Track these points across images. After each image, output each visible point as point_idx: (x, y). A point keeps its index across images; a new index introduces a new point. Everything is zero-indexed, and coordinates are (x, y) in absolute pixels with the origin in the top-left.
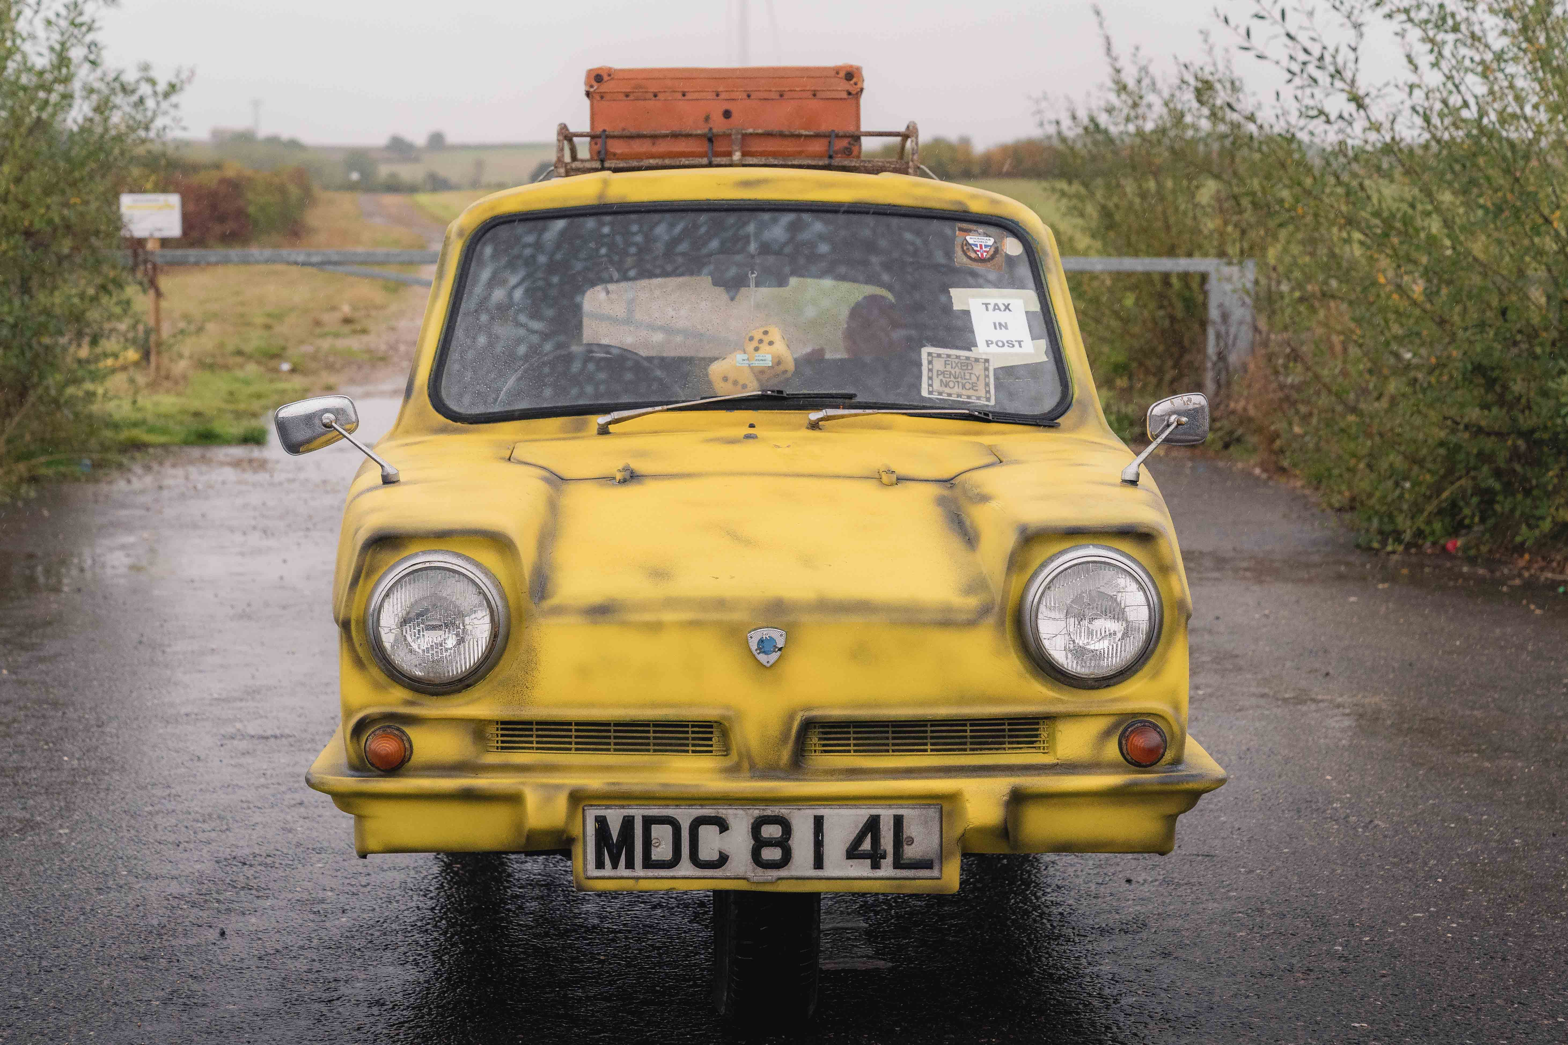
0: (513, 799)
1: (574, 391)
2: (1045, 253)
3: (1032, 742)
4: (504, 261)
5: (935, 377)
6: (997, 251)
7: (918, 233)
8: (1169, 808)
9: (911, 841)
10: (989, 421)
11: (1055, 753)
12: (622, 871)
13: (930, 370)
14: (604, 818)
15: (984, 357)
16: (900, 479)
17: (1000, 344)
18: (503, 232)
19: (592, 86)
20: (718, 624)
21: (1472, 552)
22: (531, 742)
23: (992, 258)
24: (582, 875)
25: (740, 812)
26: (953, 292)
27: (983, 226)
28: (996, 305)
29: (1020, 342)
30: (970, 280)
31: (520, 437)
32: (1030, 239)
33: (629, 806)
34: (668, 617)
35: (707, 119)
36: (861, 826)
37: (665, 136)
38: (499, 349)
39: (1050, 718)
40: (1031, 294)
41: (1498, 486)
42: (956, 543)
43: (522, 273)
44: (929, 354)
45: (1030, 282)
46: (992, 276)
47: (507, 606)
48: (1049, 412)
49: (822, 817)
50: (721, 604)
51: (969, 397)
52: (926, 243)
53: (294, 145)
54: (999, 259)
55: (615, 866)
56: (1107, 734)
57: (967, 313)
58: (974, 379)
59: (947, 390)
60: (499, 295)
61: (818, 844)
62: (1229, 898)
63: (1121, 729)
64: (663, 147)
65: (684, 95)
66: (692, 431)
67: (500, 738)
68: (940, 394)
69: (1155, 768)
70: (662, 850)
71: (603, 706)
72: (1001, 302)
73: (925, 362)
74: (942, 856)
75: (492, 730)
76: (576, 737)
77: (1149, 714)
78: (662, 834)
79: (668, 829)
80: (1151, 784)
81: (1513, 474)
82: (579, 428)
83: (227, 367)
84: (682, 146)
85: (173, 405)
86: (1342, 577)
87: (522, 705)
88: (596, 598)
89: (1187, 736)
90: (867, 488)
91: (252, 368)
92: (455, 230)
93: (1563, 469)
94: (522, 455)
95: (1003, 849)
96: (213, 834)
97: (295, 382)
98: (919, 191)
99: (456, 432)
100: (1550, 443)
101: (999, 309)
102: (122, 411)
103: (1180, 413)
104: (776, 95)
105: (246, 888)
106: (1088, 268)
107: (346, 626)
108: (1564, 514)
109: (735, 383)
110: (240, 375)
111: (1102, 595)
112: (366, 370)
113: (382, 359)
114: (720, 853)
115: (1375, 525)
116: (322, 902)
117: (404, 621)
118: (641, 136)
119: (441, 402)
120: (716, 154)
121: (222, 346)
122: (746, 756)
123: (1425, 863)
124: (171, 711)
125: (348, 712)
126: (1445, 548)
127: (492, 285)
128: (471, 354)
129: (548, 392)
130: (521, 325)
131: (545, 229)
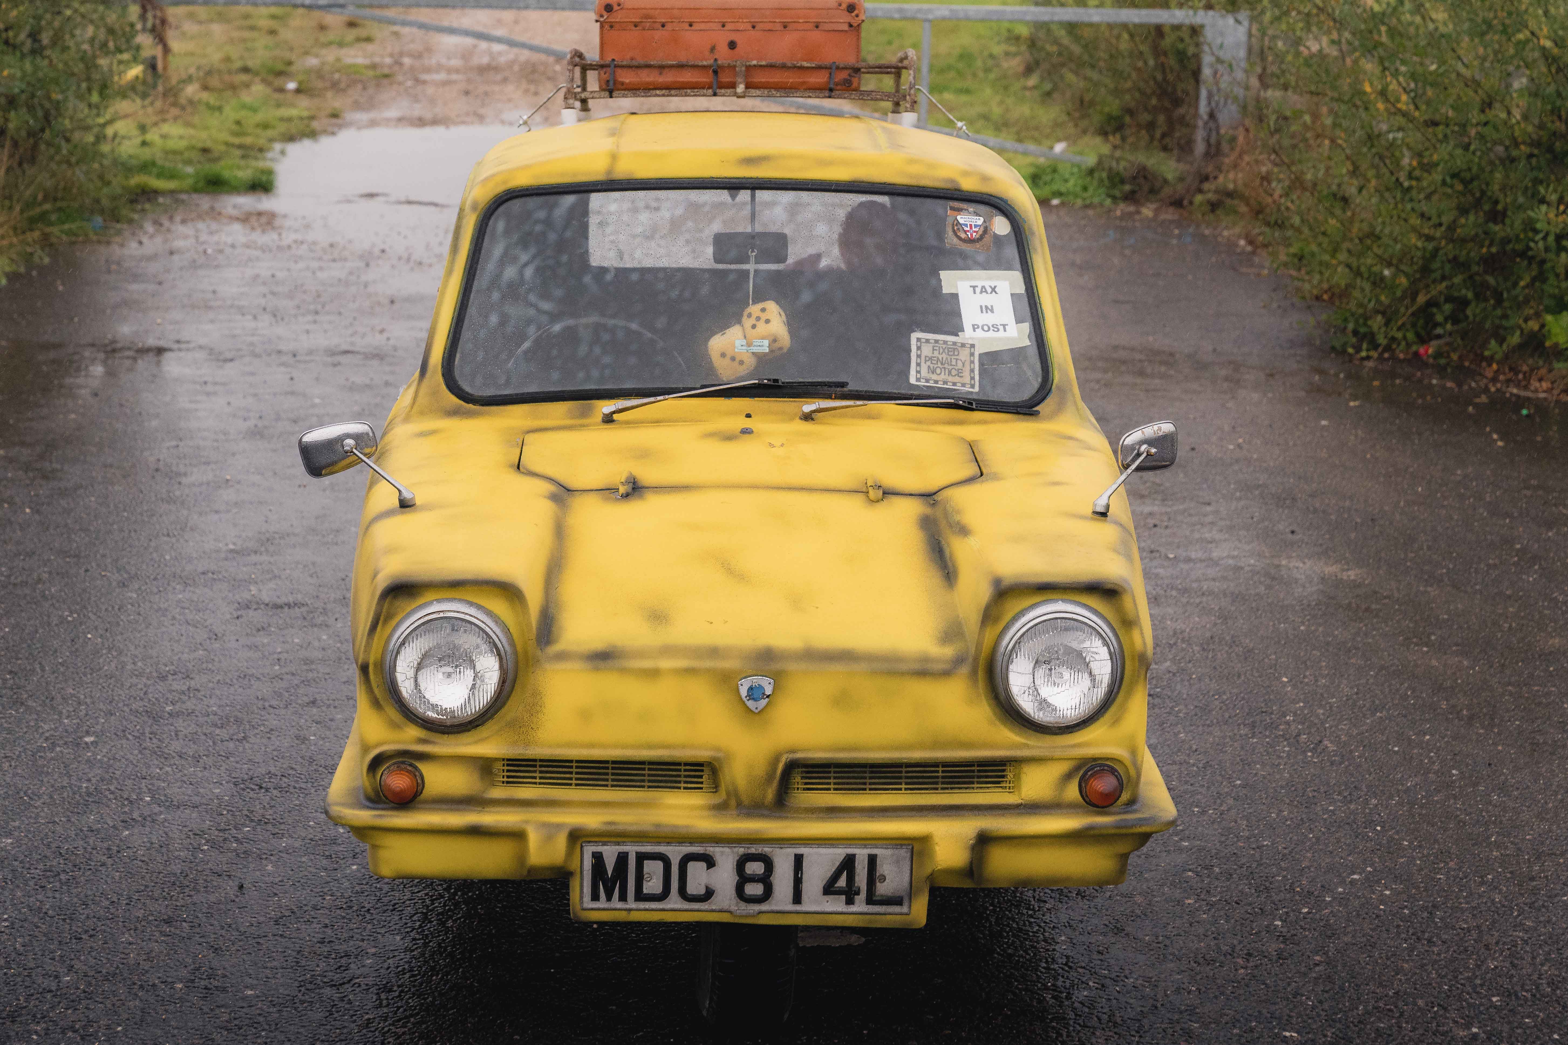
0: (518, 836)
1: (581, 375)
2: (1033, 234)
3: (999, 783)
4: (515, 237)
5: (923, 364)
6: (986, 231)
7: (912, 212)
8: (1119, 849)
9: (883, 878)
10: (972, 410)
11: (1020, 794)
12: (616, 903)
13: (919, 356)
14: (601, 853)
15: (971, 342)
16: (888, 493)
17: (986, 328)
18: (516, 206)
19: (602, 16)
20: (711, 671)
21: (1443, 361)
22: (535, 778)
23: (981, 238)
24: (578, 907)
25: (727, 850)
26: (944, 275)
27: (973, 205)
28: (983, 287)
29: (1004, 326)
30: (960, 261)
31: (529, 424)
32: (1017, 217)
33: (623, 843)
34: (665, 664)
35: (713, 49)
36: (838, 864)
37: (671, 67)
38: (509, 329)
39: (1017, 762)
40: (1017, 276)
41: (1470, 295)
42: (935, 579)
43: (533, 250)
44: (918, 340)
45: (1017, 262)
46: (981, 258)
47: (515, 652)
48: (1030, 399)
49: (802, 855)
50: (714, 652)
51: (954, 384)
52: (919, 223)
54: (987, 238)
55: (609, 898)
56: (1068, 777)
57: (955, 296)
58: (960, 364)
59: (935, 377)
61: (798, 882)
62: (1180, 849)
63: (1082, 772)
64: (669, 77)
65: (691, 25)
66: (691, 421)
67: (505, 774)
68: (927, 381)
69: (1112, 809)
70: (653, 885)
71: (604, 746)
72: (987, 284)
73: (914, 348)
74: (911, 893)
75: (499, 766)
76: (577, 773)
77: (1108, 759)
78: (654, 869)
79: (659, 865)
80: (1107, 827)
81: (1485, 285)
82: (585, 413)
83: (233, 87)
84: (687, 77)
85: (181, 137)
86: (1315, 390)
87: (527, 744)
88: (598, 645)
89: (1143, 779)
90: (854, 506)
91: (258, 89)
92: (469, 203)
93: (1534, 280)
94: (530, 460)
95: (968, 884)
96: (231, 745)
97: (302, 107)
98: (914, 169)
99: (468, 414)
100: (1523, 254)
101: (986, 292)
102: (131, 151)
103: (1150, 442)
104: (779, 27)
105: (263, 822)
106: (1086, 19)
107: (364, 669)
108: (1533, 325)
109: (733, 359)
110: (246, 98)
111: (1069, 651)
112: (371, 91)
113: (386, 76)
114: (707, 887)
115: (1351, 326)
116: (334, 841)
117: (419, 668)
118: (649, 66)
119: (455, 382)
120: (722, 86)
121: (228, 59)
122: (733, 793)
123: (1366, 802)
124: (189, 568)
125: (365, 748)
126: (1416, 354)
127: (502, 263)
128: (482, 334)
129: (555, 375)
130: (532, 305)
131: (555, 205)
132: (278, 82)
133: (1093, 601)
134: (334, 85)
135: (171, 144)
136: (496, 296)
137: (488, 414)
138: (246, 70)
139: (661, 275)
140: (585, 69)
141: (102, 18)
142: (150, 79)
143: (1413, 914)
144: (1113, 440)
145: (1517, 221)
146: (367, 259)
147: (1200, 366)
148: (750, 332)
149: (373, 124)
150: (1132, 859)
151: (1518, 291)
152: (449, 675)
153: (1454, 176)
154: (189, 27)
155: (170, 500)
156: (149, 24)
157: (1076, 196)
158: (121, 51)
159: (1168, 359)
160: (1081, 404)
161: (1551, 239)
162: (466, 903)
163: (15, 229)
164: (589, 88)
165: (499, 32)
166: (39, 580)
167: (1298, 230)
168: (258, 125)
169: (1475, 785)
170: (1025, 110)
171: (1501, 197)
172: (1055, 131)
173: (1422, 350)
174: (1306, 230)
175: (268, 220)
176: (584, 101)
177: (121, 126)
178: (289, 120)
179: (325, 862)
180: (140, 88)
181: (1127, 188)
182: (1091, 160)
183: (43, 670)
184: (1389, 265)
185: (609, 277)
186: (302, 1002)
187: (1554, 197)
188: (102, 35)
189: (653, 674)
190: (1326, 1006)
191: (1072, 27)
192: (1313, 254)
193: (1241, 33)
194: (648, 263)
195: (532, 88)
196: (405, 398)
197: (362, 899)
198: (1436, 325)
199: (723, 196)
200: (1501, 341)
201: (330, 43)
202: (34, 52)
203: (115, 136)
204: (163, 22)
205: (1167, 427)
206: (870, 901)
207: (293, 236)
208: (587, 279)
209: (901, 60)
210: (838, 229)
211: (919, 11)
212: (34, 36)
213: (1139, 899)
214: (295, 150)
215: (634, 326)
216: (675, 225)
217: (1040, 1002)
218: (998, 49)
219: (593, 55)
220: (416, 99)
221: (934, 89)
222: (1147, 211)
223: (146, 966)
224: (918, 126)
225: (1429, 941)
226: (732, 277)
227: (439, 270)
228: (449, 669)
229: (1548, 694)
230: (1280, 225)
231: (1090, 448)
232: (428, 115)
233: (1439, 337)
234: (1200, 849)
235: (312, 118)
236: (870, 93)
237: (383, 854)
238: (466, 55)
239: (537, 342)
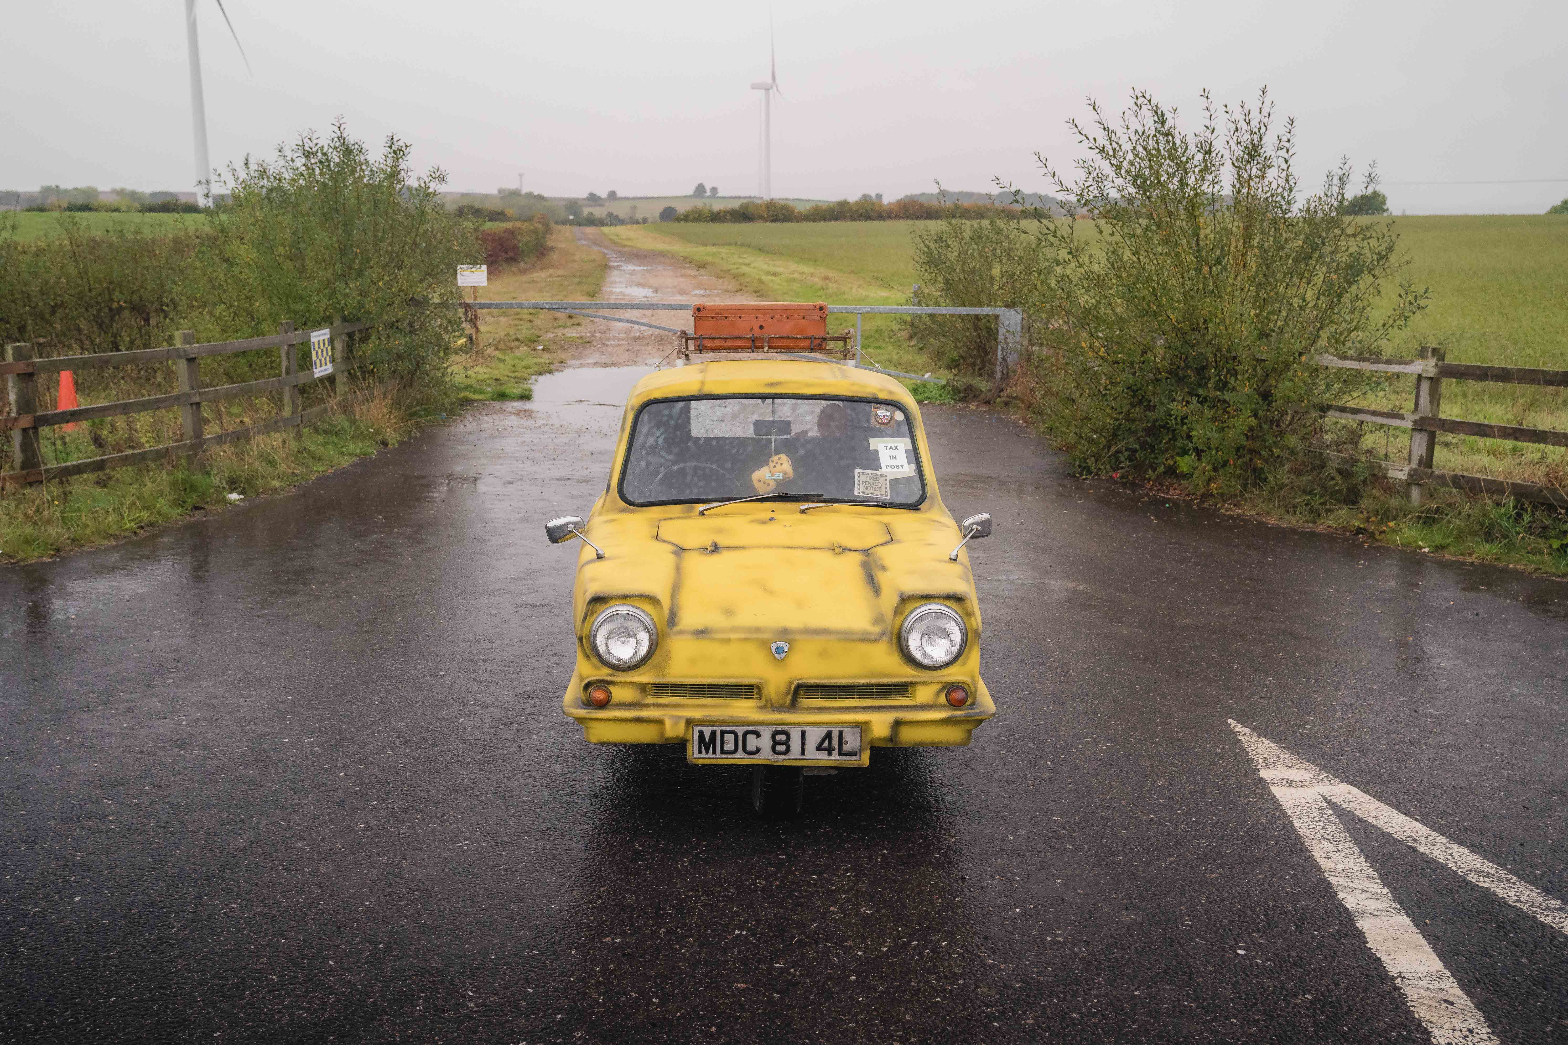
0: (660, 722)
1: (688, 492)
2: (915, 419)
3: (905, 695)
6: (891, 419)
7: (854, 409)
8: (968, 727)
9: (847, 743)
10: (886, 508)
11: (915, 700)
12: (711, 755)
16: (844, 550)
18: (654, 407)
19: (696, 314)
20: (757, 639)
21: (1124, 480)
22: (668, 693)
23: (889, 422)
24: (691, 757)
26: (870, 440)
27: (885, 406)
30: (879, 434)
31: (662, 516)
32: (907, 411)
34: (733, 636)
35: (752, 329)
37: (731, 338)
38: (651, 468)
39: (913, 684)
40: (908, 441)
41: (1138, 447)
42: (871, 593)
43: (663, 430)
45: (908, 434)
46: (889, 432)
47: (657, 630)
50: (758, 630)
51: (877, 495)
53: (540, 197)
54: (892, 422)
55: (707, 753)
56: (940, 691)
59: (867, 491)
60: (651, 441)
61: (803, 744)
62: (998, 727)
64: (729, 343)
65: (740, 318)
66: (744, 514)
67: (653, 691)
69: (963, 707)
70: (729, 746)
71: (703, 677)
72: (893, 445)
73: (856, 477)
74: (861, 750)
76: (689, 691)
77: (960, 683)
78: (730, 738)
79: (733, 736)
80: (960, 717)
81: (1146, 442)
82: (690, 511)
83: (511, 349)
84: (739, 343)
85: (486, 373)
86: (1060, 495)
87: (664, 677)
88: (699, 626)
89: (978, 692)
90: (828, 556)
91: (524, 349)
92: (630, 406)
93: (1170, 439)
94: (663, 534)
95: (890, 745)
96: (514, 675)
97: (546, 358)
98: (855, 388)
99: (631, 511)
100: (1164, 427)
101: (892, 449)
102: (460, 380)
103: (978, 524)
104: (785, 318)
105: (530, 714)
106: (939, 312)
107: (580, 639)
108: (1170, 462)
109: (764, 483)
110: (518, 353)
111: (939, 628)
112: (580, 350)
113: (588, 342)
114: (757, 747)
115: (1077, 463)
116: (567, 724)
117: (608, 638)
118: (719, 338)
119: (624, 495)
120: (756, 347)
121: (508, 335)
122: (769, 701)
123: (1092, 702)
124: (491, 587)
125: (582, 679)
126: (1111, 477)
127: (648, 435)
128: (638, 471)
129: (675, 491)
130: (663, 457)
131: (674, 407)
132: (533, 346)
133: (950, 603)
134: (562, 347)
135: (480, 377)
136: (644, 452)
137: (642, 511)
138: (517, 340)
139: (727, 442)
140: (687, 339)
141: (445, 315)
142: (469, 345)
143: (1118, 758)
144: (959, 521)
145: (1162, 410)
146: (579, 433)
147: (1002, 483)
148: (773, 470)
149: (581, 366)
150: (974, 731)
151: (1163, 445)
152: (624, 642)
153: (1128, 388)
154: (488, 319)
155: (481, 553)
156: (469, 319)
157: (936, 399)
158: (455, 331)
159: (985, 480)
160: (942, 505)
161: (1179, 419)
162: (634, 754)
163: (402, 419)
164: (690, 349)
165: (644, 321)
166: (416, 594)
167: (1050, 416)
168: (523, 367)
169: (1148, 693)
170: (910, 357)
171: (1152, 398)
172: (925, 367)
173: (1114, 475)
174: (1053, 415)
175: (529, 414)
176: (687, 356)
177: (455, 368)
178: (539, 364)
179: (562, 734)
180: (464, 349)
181: (962, 395)
182: (944, 382)
183: (418, 638)
184: (1096, 432)
185: (701, 442)
186: (552, 803)
187: (1180, 398)
188: (445, 322)
189: (727, 641)
190: (1075, 804)
191: (932, 316)
192: (1057, 428)
193: (1019, 318)
194: (721, 435)
195: (661, 348)
196: (599, 503)
197: (581, 752)
198: (1121, 462)
199: (759, 401)
200: (1154, 470)
201: (560, 326)
202: (411, 332)
203: (452, 373)
204: (476, 317)
205: (986, 516)
206: (840, 754)
207: (542, 422)
208: (690, 444)
209: (847, 334)
210: (816, 418)
211: (855, 309)
212: (411, 325)
213: (977, 751)
214: (541, 378)
215: (714, 467)
216: (735, 416)
217: (928, 802)
218: (895, 327)
219: (691, 332)
220: (603, 353)
221: (863, 347)
222: (973, 407)
223: (472, 786)
224: (856, 367)
225: (1127, 772)
226: (763, 442)
227: (616, 438)
228: (623, 639)
229: (1184, 647)
230: (1041, 413)
231: (947, 527)
232: (609, 361)
233: (1122, 468)
234: (1008, 726)
235: (551, 363)
236: (831, 350)
237: (591, 731)
238: (627, 332)
239: (664, 475)
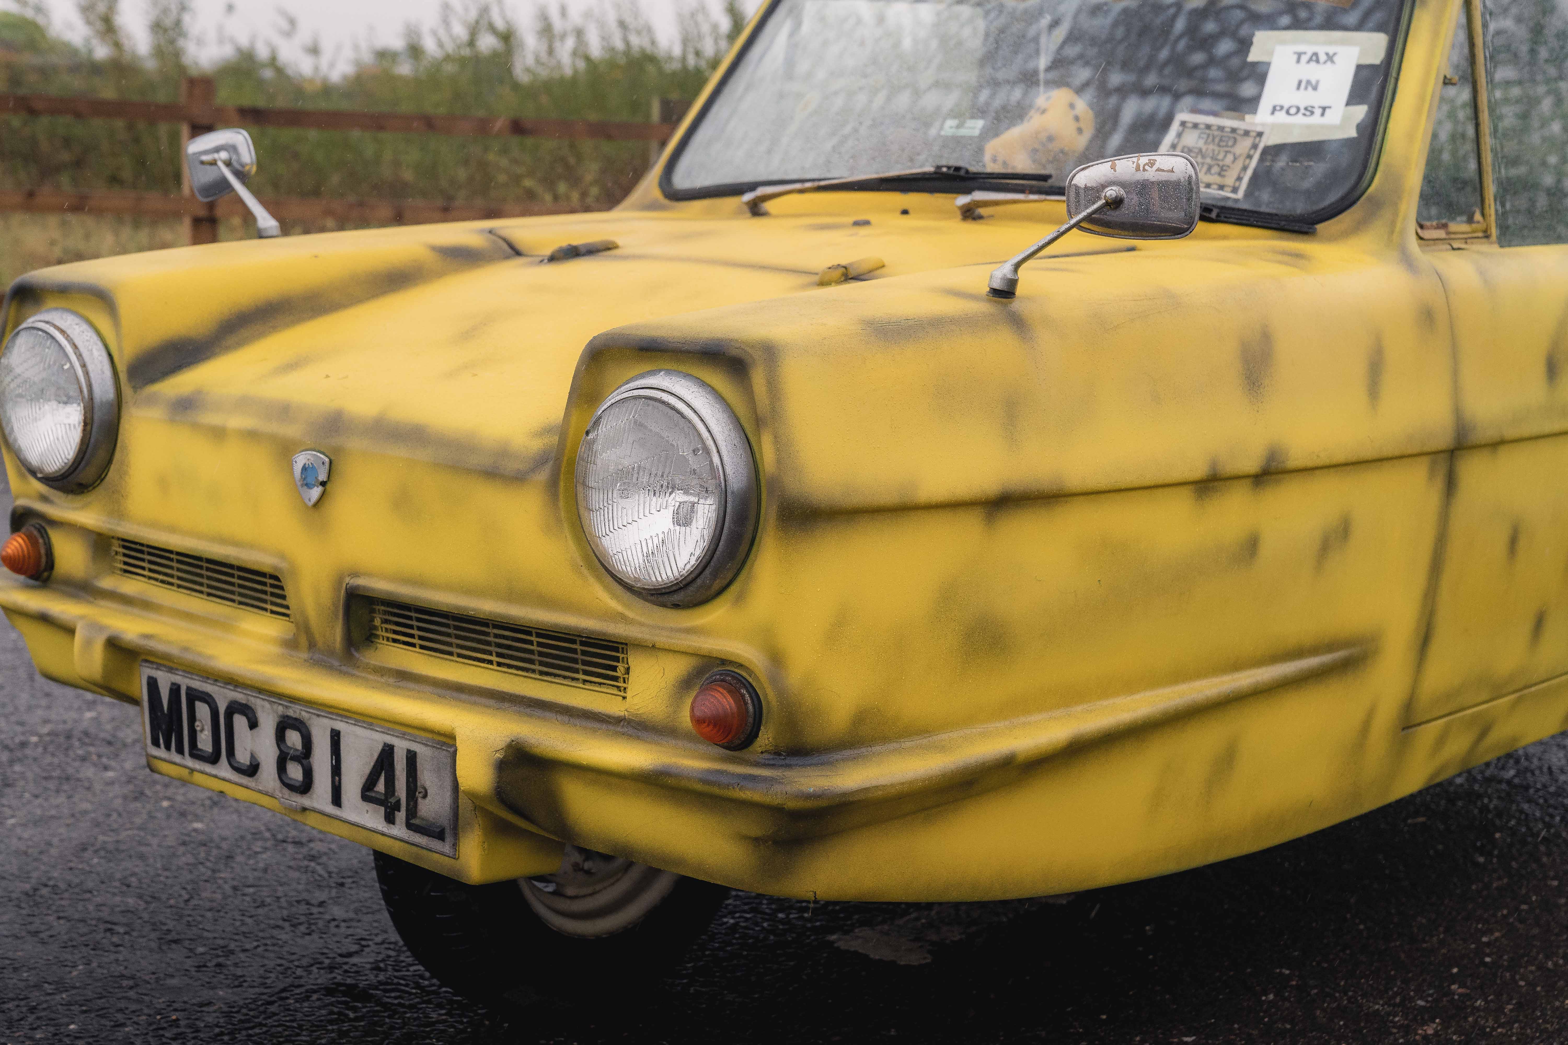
0: (69, 632)
3: (611, 678)
9: (425, 793)
12: (174, 755)
13: (1174, 146)
14: (157, 680)
15: (1260, 129)
17: (1293, 111)
22: (144, 569)
25: (267, 705)
26: (1259, 36)
28: (1315, 54)
29: (1325, 109)
33: (175, 672)
36: (375, 757)
39: (625, 644)
40: (1376, 40)
44: (1183, 123)
48: (1313, 214)
49: (339, 734)
55: (168, 747)
56: (683, 684)
57: (1265, 66)
58: (1230, 158)
61: (336, 771)
63: (702, 679)
67: (119, 558)
70: (205, 738)
72: (1325, 50)
73: (1171, 133)
74: (455, 825)
75: (116, 547)
76: (177, 570)
78: (203, 716)
79: (208, 710)
88: (189, 389)
101: (1318, 61)
114: (253, 756)
189: (218, 434)
206: (411, 824)
